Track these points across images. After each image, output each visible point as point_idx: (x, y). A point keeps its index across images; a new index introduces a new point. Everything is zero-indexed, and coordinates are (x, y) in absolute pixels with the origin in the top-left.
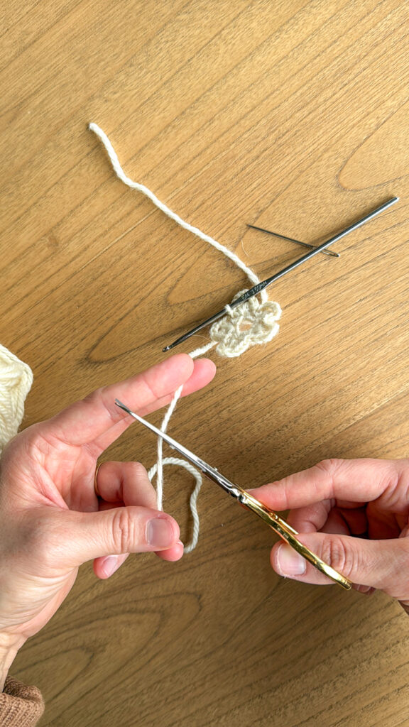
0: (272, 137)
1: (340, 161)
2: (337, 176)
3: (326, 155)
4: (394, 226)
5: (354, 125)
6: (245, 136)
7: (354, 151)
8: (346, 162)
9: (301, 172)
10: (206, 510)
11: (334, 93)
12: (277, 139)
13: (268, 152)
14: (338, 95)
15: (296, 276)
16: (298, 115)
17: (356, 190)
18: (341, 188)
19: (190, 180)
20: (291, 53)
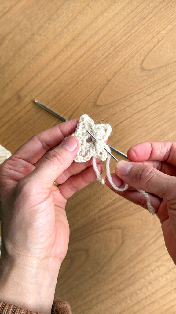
1: (142, 58)
2: (141, 64)
3: (136, 55)
4: (167, 85)
5: (147, 43)
6: (101, 48)
7: (148, 53)
8: (145, 58)
9: (126, 63)
10: (89, 213)
11: (139, 29)
12: (115, 49)
13: (111, 55)
14: (140, 29)
15: (125, 108)
16: (123, 38)
17: (150, 70)
18: (143, 69)
19: (78, 69)
20: (120, 12)
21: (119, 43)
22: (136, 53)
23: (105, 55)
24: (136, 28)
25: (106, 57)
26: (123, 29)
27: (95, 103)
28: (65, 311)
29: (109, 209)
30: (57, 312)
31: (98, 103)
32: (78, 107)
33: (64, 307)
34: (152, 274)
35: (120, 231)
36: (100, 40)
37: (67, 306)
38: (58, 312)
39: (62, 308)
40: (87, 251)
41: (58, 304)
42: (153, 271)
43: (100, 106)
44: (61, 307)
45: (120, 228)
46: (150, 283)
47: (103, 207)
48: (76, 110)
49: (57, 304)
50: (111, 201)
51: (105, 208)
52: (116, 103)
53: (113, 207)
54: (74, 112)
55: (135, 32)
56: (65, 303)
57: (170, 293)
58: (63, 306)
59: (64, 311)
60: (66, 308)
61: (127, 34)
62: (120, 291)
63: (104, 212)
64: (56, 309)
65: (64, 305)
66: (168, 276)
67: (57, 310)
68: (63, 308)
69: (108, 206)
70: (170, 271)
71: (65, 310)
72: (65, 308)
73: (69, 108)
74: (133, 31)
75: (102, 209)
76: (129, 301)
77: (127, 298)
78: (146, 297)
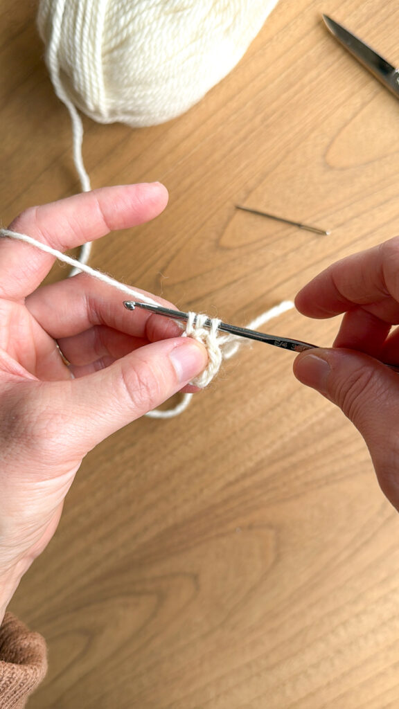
0: (259, 118)
1: (327, 140)
2: (324, 156)
3: (313, 135)
4: (382, 204)
5: (339, 106)
6: (233, 118)
7: (340, 131)
8: (332, 142)
9: (288, 152)
10: (201, 490)
11: (319, 75)
12: (264, 119)
13: (254, 134)
14: (321, 77)
15: (286, 255)
16: (284, 96)
17: (343, 169)
18: (328, 167)
19: (180, 163)
20: (275, 37)
21: (274, 105)
22: (312, 130)
23: (242, 133)
24: (313, 73)
25: (245, 138)
26: (283, 76)
27: (217, 241)
28: (32, 656)
29: (247, 483)
30: (14, 654)
31: (225, 241)
32: (178, 251)
33: (32, 646)
34: (342, 632)
35: (271, 533)
36: (231, 98)
37: (40, 644)
38: (16, 654)
39: (26, 647)
40: (195, 577)
41: (20, 638)
42: (344, 624)
43: (229, 249)
44: (25, 645)
45: (270, 526)
46: (339, 652)
47: (231, 477)
48: (173, 258)
49: (17, 637)
50: (250, 464)
51: (237, 481)
52: (265, 241)
53: (257, 478)
54: (169, 263)
55: (311, 81)
56: (35, 638)
57: (382, 674)
58: (30, 643)
59: (30, 655)
60: (37, 649)
61: (291, 85)
62: (270, 668)
63: (236, 489)
64: (13, 647)
65: (31, 641)
66: (380, 638)
67: (15, 650)
68: (29, 646)
69: (244, 476)
70: (384, 624)
71: (34, 652)
72: (34, 648)
73: (159, 253)
74: (306, 79)
75: (230, 484)
76: (289, 692)
77: (284, 685)
78: (329, 684)
